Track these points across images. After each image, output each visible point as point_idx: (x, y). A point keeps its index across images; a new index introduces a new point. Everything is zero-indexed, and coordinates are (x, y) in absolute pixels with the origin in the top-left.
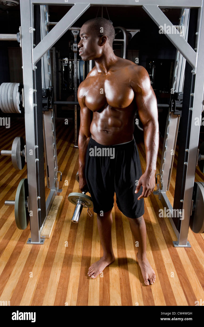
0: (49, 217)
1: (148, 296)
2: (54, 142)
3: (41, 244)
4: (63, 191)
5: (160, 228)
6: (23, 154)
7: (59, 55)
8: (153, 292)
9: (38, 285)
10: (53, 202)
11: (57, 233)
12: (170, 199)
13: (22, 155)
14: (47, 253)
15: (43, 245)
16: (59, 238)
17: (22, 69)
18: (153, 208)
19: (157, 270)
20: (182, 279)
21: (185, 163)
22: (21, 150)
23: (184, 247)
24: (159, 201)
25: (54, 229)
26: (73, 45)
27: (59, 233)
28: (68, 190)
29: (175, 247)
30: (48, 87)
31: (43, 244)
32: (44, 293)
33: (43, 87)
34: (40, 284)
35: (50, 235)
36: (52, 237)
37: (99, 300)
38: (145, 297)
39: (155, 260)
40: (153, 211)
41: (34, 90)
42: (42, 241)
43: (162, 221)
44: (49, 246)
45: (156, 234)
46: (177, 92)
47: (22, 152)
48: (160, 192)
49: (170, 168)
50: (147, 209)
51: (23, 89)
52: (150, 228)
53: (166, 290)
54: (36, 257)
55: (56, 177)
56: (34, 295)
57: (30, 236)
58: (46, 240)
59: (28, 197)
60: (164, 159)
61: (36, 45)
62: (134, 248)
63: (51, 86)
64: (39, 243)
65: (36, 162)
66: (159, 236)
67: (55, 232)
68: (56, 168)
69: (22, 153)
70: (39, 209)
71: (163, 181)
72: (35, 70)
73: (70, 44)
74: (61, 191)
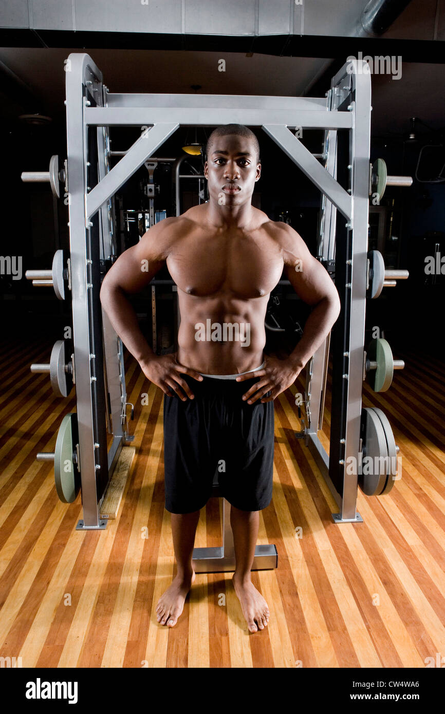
0: (114, 483)
1: (292, 605)
2: (120, 352)
3: (102, 529)
4: (135, 439)
5: (309, 494)
6: (69, 370)
7: (121, 204)
8: (300, 598)
9: (99, 597)
10: (120, 458)
11: (129, 510)
12: (324, 445)
13: (67, 371)
14: (112, 544)
15: (106, 531)
16: (133, 518)
17: (68, 228)
18: (295, 461)
19: (306, 561)
20: (349, 574)
21: (344, 376)
22: (67, 363)
23: (352, 522)
24: (306, 449)
25: (123, 503)
26: (146, 186)
27: (133, 509)
28: (144, 437)
29: (336, 523)
30: (109, 257)
31: (104, 529)
32: (112, 610)
33: (101, 257)
34: (103, 596)
35: (116, 514)
36: (120, 516)
37: (208, 615)
38: (288, 606)
39: (302, 547)
40: (295, 467)
41: (89, 262)
42: (103, 524)
43: (312, 481)
44: (115, 532)
45: (302, 504)
46: (327, 260)
47: (67, 366)
48: (307, 432)
49: (321, 390)
50: (285, 463)
51: (69, 259)
52: (292, 495)
53: (323, 593)
54: (94, 551)
55: (123, 413)
56: (93, 613)
57: (81, 516)
58: (109, 522)
59: (78, 445)
60: (310, 374)
61: (92, 188)
62: (265, 528)
63: (113, 254)
64: (98, 527)
65: (91, 382)
66: (309, 508)
67: (126, 509)
68: (123, 396)
69: (68, 368)
70: (97, 465)
71: (310, 413)
72: (89, 229)
73: (141, 185)
74: (133, 439)
